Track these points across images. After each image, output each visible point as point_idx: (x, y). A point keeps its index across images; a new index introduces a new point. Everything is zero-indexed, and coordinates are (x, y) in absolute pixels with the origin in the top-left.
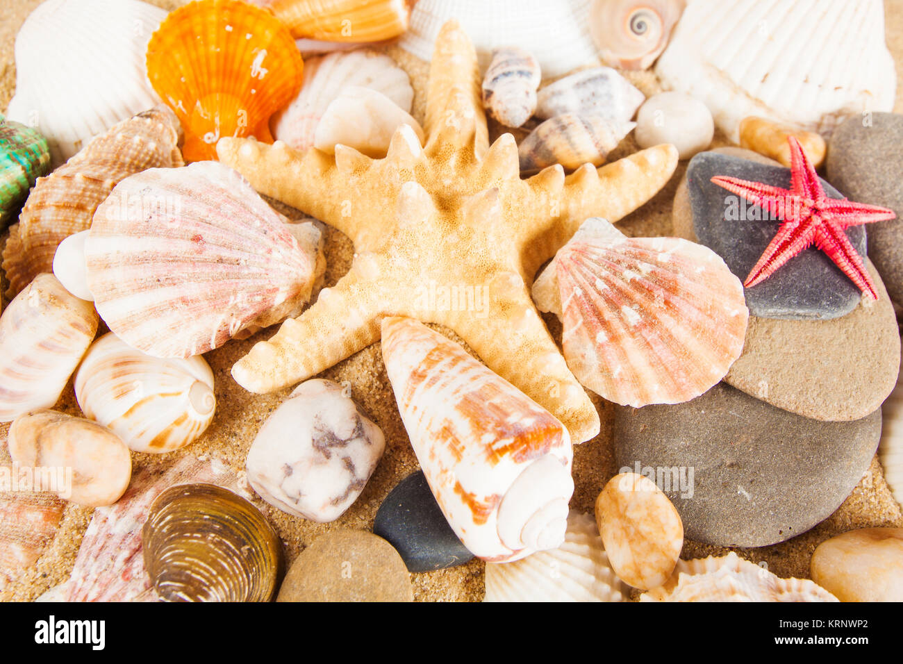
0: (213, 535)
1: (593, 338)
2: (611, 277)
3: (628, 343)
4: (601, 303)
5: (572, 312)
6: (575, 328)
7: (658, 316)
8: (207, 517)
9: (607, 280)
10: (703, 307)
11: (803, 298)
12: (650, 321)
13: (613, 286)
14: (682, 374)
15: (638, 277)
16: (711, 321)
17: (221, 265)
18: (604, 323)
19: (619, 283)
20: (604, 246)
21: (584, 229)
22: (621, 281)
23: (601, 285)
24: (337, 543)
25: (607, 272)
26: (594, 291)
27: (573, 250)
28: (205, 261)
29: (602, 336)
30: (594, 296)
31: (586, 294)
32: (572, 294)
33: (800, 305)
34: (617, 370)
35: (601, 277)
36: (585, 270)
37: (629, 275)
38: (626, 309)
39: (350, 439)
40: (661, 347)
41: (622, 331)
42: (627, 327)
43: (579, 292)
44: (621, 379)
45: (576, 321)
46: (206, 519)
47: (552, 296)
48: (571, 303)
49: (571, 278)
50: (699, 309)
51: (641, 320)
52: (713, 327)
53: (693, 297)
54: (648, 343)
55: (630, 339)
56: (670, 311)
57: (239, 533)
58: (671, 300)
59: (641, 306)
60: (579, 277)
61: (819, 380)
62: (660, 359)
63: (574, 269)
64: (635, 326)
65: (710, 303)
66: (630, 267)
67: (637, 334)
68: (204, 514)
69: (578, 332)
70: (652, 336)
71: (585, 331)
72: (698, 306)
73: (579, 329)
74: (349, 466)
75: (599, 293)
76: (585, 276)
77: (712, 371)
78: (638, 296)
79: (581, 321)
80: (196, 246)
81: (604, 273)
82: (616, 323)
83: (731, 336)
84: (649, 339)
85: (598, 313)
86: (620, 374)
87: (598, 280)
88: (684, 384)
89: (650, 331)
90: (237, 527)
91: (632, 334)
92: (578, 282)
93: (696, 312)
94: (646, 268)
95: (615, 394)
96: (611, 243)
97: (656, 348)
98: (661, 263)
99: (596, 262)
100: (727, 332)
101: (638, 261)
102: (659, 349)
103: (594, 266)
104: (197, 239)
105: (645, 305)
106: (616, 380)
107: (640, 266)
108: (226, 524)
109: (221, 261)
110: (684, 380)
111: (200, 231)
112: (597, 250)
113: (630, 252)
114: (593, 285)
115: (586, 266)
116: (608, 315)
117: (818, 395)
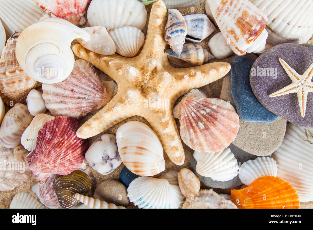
0: (71, 188)
1: (189, 131)
2: (197, 112)
3: (199, 134)
4: (192, 121)
5: (183, 121)
6: (184, 126)
7: (209, 127)
8: (69, 182)
9: (195, 113)
10: (225, 125)
11: (262, 117)
12: (207, 128)
13: (197, 115)
14: (215, 144)
15: (205, 113)
16: (227, 129)
17: (79, 99)
18: (192, 127)
19: (199, 115)
20: (196, 101)
21: (191, 93)
22: (199, 114)
23: (193, 114)
24: (109, 185)
25: (196, 110)
26: (191, 116)
27: (186, 100)
28: (75, 98)
29: (191, 131)
30: (191, 118)
31: (188, 116)
32: (184, 116)
33: (260, 120)
34: (195, 141)
35: (193, 112)
36: (189, 108)
37: (202, 112)
38: (200, 123)
39: (113, 159)
40: (209, 136)
41: (198, 130)
42: (199, 129)
43: (186, 115)
44: (196, 144)
45: (184, 124)
46: (69, 183)
47: (178, 113)
48: (184, 118)
49: (184, 110)
50: (223, 125)
51: (204, 127)
52: (227, 131)
53: (222, 121)
54: (205, 135)
55: (200, 133)
56: (214, 125)
57: (79, 185)
58: (214, 122)
59: (205, 123)
60: (187, 110)
61: (258, 144)
62: (209, 140)
63: (186, 107)
64: (202, 129)
65: (227, 123)
66: (203, 110)
67: (202, 132)
68: (69, 181)
69: (184, 128)
70: (207, 133)
71: (186, 128)
72: (223, 124)
73: (185, 127)
74: (112, 166)
75: (192, 117)
76: (189, 110)
77: (225, 144)
78: (204, 120)
79: (186, 125)
80: (72, 93)
81: (195, 111)
82: (196, 127)
83: (232, 134)
84: (206, 133)
85: (191, 123)
86: (196, 142)
87: (193, 113)
88: (215, 148)
89: (206, 131)
90: (78, 183)
91: (201, 131)
92: (186, 112)
93: (222, 126)
94: (208, 110)
95: (194, 147)
96: (198, 100)
97: (208, 137)
98: (213, 109)
99: (193, 106)
100: (231, 133)
101: (206, 108)
102: (209, 137)
103: (192, 108)
104: (72, 91)
105: (206, 123)
106: (194, 144)
107: (206, 110)
108: (75, 183)
109: (79, 98)
110: (215, 146)
111: (73, 88)
112: (194, 102)
113: (204, 104)
114: (191, 114)
115: (189, 107)
116: (194, 124)
117: (257, 149)
